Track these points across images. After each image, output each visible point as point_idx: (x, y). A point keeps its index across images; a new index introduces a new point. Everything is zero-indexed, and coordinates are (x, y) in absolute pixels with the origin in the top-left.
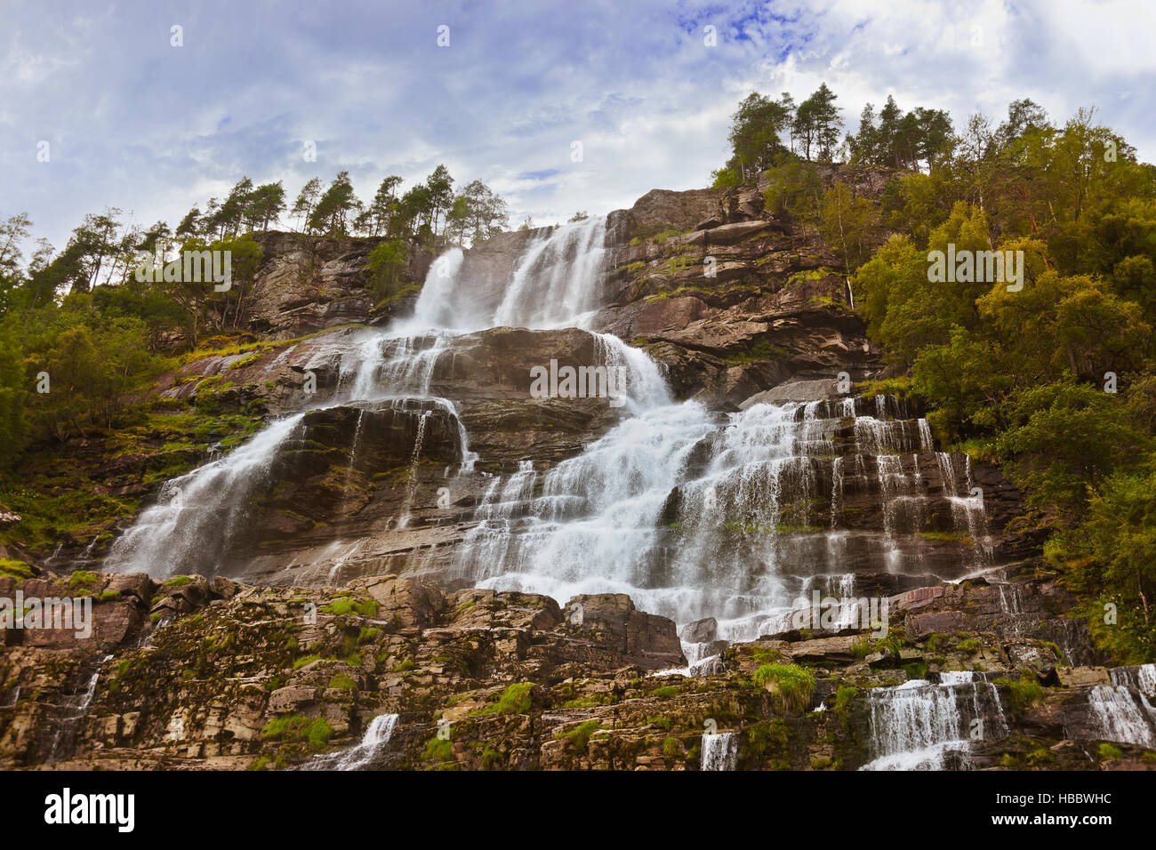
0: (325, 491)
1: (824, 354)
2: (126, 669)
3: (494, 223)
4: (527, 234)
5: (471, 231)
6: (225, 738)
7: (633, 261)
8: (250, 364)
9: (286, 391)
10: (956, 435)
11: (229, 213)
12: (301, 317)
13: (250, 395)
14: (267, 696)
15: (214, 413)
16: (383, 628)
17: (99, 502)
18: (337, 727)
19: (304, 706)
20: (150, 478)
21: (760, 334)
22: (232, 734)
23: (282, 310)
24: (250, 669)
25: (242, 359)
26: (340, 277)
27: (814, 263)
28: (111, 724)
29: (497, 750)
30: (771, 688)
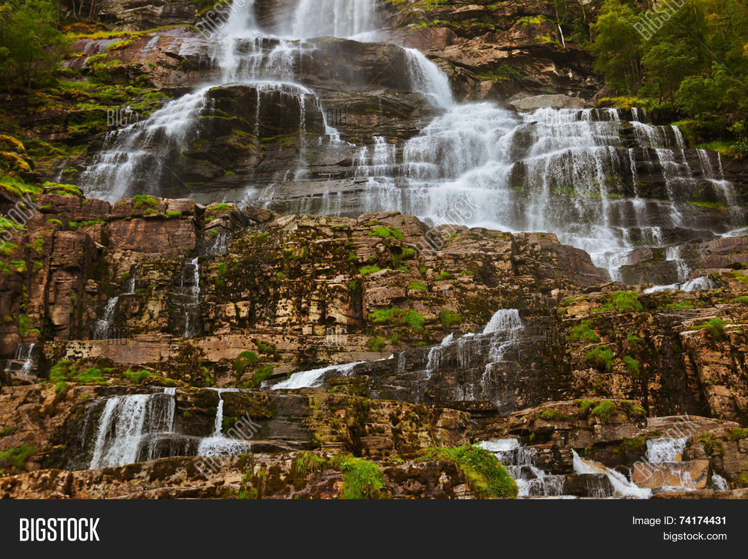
0: (232, 148)
1: (543, 77)
2: (225, 270)
6: (328, 322)
8: (124, 48)
9: (165, 70)
10: (699, 139)
12: (143, 14)
13: (137, 71)
14: (360, 294)
15: (111, 83)
19: (397, 301)
21: (503, 59)
22: (334, 319)
23: (126, 7)
24: (330, 274)
25: (114, 43)
27: (533, 11)
28: (230, 309)
29: (639, 336)
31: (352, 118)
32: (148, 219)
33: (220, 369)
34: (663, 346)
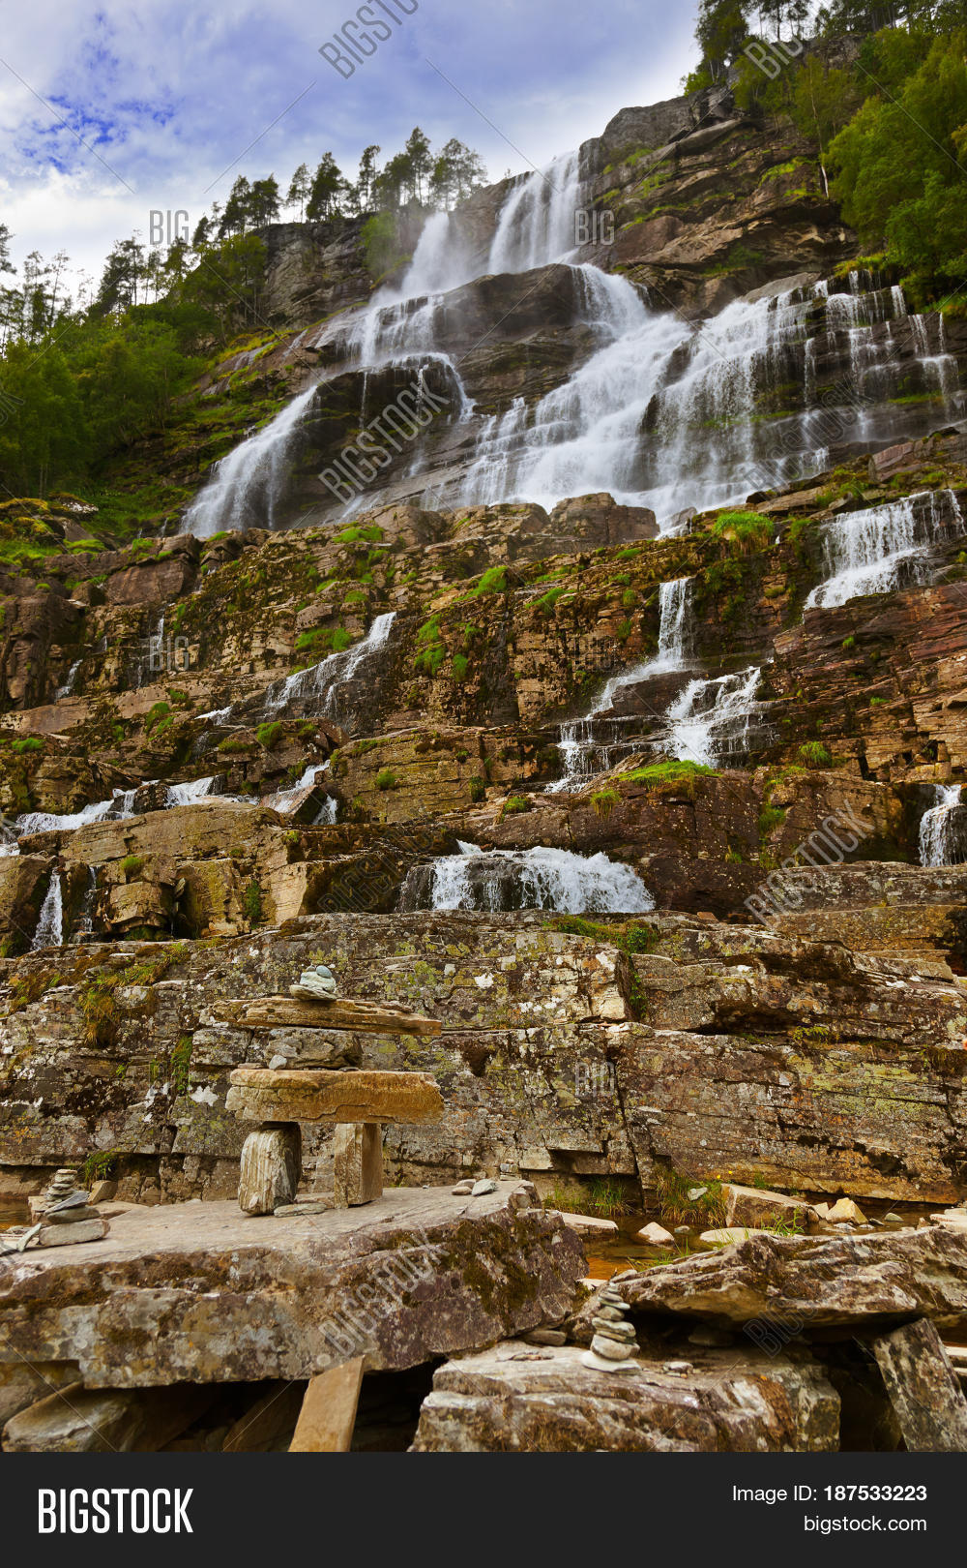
2: (184, 611)
3: (475, 180)
4: (508, 185)
5: (454, 194)
6: (269, 656)
7: (608, 190)
8: (271, 353)
9: (304, 371)
10: (930, 295)
11: (233, 216)
12: (312, 304)
13: (274, 380)
14: (295, 617)
15: (248, 401)
16: (387, 548)
17: (169, 493)
18: (355, 634)
19: (325, 620)
20: (203, 466)
21: (736, 240)
22: (275, 651)
23: (293, 300)
24: (280, 598)
25: (263, 350)
26: (340, 259)
27: (788, 155)
29: (477, 627)
30: (729, 536)
31: (495, 381)
32: (142, 565)
33: (133, 726)
34: (497, 635)
